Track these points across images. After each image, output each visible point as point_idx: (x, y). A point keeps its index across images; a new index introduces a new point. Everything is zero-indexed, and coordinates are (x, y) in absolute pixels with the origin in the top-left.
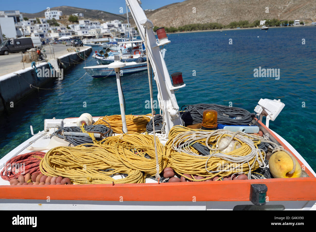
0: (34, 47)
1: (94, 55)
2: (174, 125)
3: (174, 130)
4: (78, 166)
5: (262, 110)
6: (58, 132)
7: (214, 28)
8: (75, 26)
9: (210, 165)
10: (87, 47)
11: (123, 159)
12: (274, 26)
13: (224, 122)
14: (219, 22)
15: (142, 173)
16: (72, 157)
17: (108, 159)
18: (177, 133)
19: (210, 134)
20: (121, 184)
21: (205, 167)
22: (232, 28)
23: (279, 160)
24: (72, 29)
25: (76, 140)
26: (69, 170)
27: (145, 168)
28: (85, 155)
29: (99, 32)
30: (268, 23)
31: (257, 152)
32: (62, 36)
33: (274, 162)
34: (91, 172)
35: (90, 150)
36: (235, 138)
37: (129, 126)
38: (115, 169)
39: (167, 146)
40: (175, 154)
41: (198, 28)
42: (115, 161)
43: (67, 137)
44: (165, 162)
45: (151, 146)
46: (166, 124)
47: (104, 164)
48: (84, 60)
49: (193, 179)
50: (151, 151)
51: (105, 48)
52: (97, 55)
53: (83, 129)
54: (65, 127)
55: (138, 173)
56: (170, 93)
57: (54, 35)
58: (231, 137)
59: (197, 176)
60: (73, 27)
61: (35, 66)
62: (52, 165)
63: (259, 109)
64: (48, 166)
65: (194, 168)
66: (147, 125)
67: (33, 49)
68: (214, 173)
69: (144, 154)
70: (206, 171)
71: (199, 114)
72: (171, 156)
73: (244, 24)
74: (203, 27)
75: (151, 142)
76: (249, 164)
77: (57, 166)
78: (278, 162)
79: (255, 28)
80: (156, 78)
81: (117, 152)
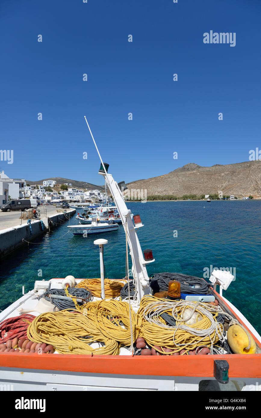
0: (31, 208)
1: (77, 217)
2: (145, 294)
3: (145, 300)
4: (61, 333)
5: (216, 280)
6: (46, 295)
7: (171, 199)
8: (65, 193)
9: (177, 337)
10: (72, 209)
11: (101, 328)
12: (216, 199)
13: (185, 291)
14: (175, 195)
15: (117, 343)
16: (57, 323)
17: (88, 326)
18: (148, 302)
19: (175, 304)
20: (99, 356)
21: (173, 339)
22: (184, 199)
23: (236, 335)
24: (62, 195)
25: (61, 304)
26: (53, 336)
27: (120, 339)
28: (68, 322)
29: (82, 198)
30: (211, 197)
31: (216, 325)
32: (54, 199)
33: (232, 337)
34: (72, 339)
35: (73, 316)
36: (197, 310)
37: (106, 291)
38: (93, 337)
39: (139, 315)
40: (146, 324)
41: (159, 198)
42: (94, 328)
43: (53, 300)
44: (137, 331)
45: (125, 314)
46: (137, 292)
47: (84, 331)
48: (69, 220)
49: (162, 351)
50: (125, 318)
51: (86, 211)
52: (79, 216)
53: (67, 292)
54: (52, 290)
55: (114, 343)
56: (142, 266)
57: (47, 198)
58: (193, 309)
59: (166, 348)
60: (63, 193)
61: (30, 223)
62: (39, 331)
63: (213, 280)
64: (35, 332)
65: (163, 340)
66: (121, 290)
67: (31, 209)
68: (181, 346)
69: (119, 321)
70: (173, 344)
71: (165, 283)
72: (143, 325)
73: (193, 197)
74: (163, 198)
75: (125, 309)
76: (211, 337)
77: (43, 332)
78: (235, 336)
79: (201, 200)
80: (132, 253)
81: (96, 320)
